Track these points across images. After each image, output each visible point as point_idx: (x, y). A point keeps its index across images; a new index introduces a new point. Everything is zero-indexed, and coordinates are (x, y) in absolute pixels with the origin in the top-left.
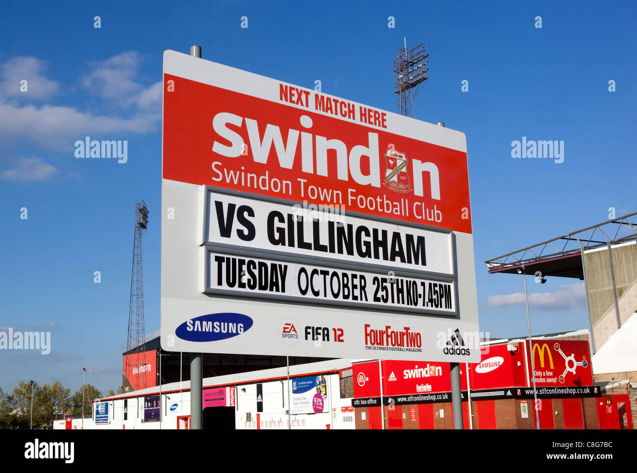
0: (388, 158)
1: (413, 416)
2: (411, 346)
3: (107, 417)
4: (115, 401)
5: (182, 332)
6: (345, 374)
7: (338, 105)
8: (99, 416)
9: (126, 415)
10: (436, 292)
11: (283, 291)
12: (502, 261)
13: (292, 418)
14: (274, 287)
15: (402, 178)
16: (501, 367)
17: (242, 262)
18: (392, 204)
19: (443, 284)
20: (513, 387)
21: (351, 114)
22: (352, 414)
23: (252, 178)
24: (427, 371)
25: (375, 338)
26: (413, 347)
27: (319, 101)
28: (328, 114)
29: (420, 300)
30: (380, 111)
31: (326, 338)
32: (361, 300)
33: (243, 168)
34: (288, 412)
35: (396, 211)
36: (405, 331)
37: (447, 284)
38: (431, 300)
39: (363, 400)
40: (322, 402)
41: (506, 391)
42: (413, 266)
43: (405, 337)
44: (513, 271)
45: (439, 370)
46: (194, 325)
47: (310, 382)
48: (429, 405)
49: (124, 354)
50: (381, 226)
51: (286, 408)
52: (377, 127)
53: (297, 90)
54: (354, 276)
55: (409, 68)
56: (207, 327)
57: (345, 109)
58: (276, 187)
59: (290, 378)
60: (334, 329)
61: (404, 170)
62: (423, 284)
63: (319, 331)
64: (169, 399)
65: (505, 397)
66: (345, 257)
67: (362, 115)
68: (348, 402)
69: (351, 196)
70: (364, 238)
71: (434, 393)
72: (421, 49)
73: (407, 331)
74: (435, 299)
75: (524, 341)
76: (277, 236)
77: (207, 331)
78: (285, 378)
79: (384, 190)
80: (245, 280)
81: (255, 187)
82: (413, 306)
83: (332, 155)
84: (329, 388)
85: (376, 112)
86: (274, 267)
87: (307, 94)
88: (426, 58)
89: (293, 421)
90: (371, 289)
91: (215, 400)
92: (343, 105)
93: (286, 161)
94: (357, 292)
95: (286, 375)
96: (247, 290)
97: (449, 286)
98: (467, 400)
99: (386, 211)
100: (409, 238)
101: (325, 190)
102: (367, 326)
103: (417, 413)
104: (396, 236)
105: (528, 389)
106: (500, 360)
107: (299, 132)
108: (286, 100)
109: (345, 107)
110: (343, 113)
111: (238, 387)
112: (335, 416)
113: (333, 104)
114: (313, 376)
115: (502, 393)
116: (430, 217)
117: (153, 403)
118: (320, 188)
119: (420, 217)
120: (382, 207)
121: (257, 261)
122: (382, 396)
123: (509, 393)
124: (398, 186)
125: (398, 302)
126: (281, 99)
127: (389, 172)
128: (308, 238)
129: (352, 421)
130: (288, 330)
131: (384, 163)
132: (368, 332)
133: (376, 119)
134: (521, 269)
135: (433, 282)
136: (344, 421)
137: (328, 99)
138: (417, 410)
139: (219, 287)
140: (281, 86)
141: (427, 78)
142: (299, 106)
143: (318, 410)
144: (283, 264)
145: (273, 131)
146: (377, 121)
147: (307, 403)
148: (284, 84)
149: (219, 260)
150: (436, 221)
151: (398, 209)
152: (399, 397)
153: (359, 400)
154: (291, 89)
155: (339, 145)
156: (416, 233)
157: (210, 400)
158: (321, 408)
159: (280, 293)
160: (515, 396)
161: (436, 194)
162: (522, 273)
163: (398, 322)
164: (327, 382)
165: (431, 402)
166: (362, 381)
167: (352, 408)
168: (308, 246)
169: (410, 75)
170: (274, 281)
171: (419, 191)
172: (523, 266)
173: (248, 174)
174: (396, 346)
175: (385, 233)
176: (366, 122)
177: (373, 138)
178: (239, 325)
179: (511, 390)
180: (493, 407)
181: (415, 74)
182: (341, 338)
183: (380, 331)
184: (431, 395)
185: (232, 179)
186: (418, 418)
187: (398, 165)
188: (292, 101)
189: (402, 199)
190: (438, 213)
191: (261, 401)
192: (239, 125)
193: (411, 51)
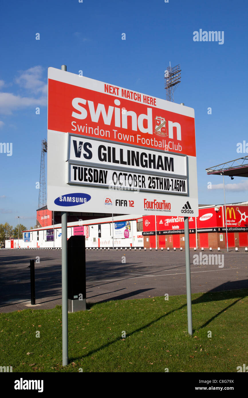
0: (157, 120)
1: (170, 240)
2: (166, 209)
3: (29, 239)
4: (33, 232)
5: (57, 202)
6: (139, 221)
7: (133, 94)
8: (26, 238)
9: (38, 238)
10: (178, 184)
11: (105, 183)
12: (213, 169)
13: (115, 240)
14: (101, 181)
15: (163, 130)
16: (211, 218)
17: (86, 169)
18: (158, 142)
19: (182, 180)
20: (217, 227)
21: (139, 99)
22: (142, 239)
23: (91, 130)
24: (177, 220)
25: (149, 205)
26: (167, 210)
27: (124, 93)
28: (128, 99)
29: (171, 188)
30: (153, 98)
31: (126, 205)
32: (143, 187)
33: (86, 125)
34: (112, 238)
35: (160, 146)
36: (163, 202)
37: (184, 180)
38: (176, 188)
39: (147, 232)
40: (128, 233)
41: (213, 229)
42: (167, 172)
43: (163, 205)
44: (218, 174)
45: (183, 219)
46: (63, 198)
47: (123, 224)
48: (178, 235)
49: (37, 210)
50: (152, 153)
51: (112, 236)
52: (151, 105)
53: (113, 87)
54: (139, 176)
55: (172, 77)
56: (69, 199)
57: (136, 97)
58: (102, 134)
59: (114, 222)
60: (129, 201)
61: (164, 126)
62: (172, 180)
63: (122, 202)
64: (58, 231)
65: (213, 232)
66: (135, 167)
67: (144, 99)
68: (140, 233)
69: (139, 138)
70: (144, 158)
71: (180, 229)
72: (178, 67)
73: (164, 202)
74: (178, 187)
75: (222, 206)
76: (103, 157)
77: (69, 201)
78: (111, 222)
79: (154, 136)
80: (87, 178)
81: (92, 134)
82: (167, 191)
83: (129, 118)
84: (132, 227)
85: (151, 98)
86: (101, 171)
87: (118, 89)
88: (180, 72)
89: (115, 242)
90: (147, 182)
91: (79, 232)
92: (135, 95)
93: (107, 121)
94: (141, 184)
95: (112, 221)
96: (88, 182)
97: (184, 181)
98: (195, 233)
99: (155, 146)
100: (166, 158)
101: (126, 135)
102: (145, 200)
103: (172, 238)
104: (160, 157)
105: (223, 228)
106: (211, 215)
107: (114, 107)
108: (108, 92)
109: (136, 95)
110: (135, 98)
111: (90, 226)
112: (134, 240)
113: (130, 94)
114: (124, 221)
115: (211, 230)
116: (176, 149)
117: (51, 233)
118: (123, 134)
119: (171, 149)
120: (153, 143)
121: (93, 169)
122: (156, 231)
123: (215, 230)
124: (161, 133)
125: (160, 188)
126: (105, 91)
127: (157, 127)
128: (118, 158)
129: (142, 242)
130: (108, 201)
131: (154, 123)
132: (146, 202)
133: (151, 101)
134: (222, 173)
135: (177, 179)
136: (139, 242)
137: (128, 92)
138: (172, 237)
139: (75, 181)
140: (105, 85)
141: (180, 82)
142: (114, 95)
143: (127, 237)
144: (105, 170)
145: (101, 107)
146: (152, 102)
147: (122, 233)
148: (107, 84)
149: (75, 168)
150: (179, 150)
151: (161, 144)
152: (164, 231)
153: (146, 232)
154: (110, 86)
155: (133, 114)
156: (169, 156)
157: (77, 232)
158: (128, 236)
159: (104, 184)
160: (217, 231)
161: (179, 138)
162: (223, 175)
163: (160, 198)
164: (131, 224)
165: (179, 234)
166: (147, 224)
167: (142, 236)
168: (117, 162)
169: (172, 80)
170: (101, 178)
171: (171, 136)
172: (223, 171)
173: (89, 127)
174: (159, 209)
175: (154, 156)
176: (146, 103)
177: (150, 111)
178: (84, 199)
179: (216, 228)
180: (207, 236)
181: (175, 79)
182: (133, 205)
183: (151, 202)
184: (179, 230)
185: (81, 130)
186: (172, 241)
187: (161, 124)
188: (110, 93)
189: (163, 140)
190: (180, 147)
191: (100, 232)
192: (85, 104)
193: (173, 69)
